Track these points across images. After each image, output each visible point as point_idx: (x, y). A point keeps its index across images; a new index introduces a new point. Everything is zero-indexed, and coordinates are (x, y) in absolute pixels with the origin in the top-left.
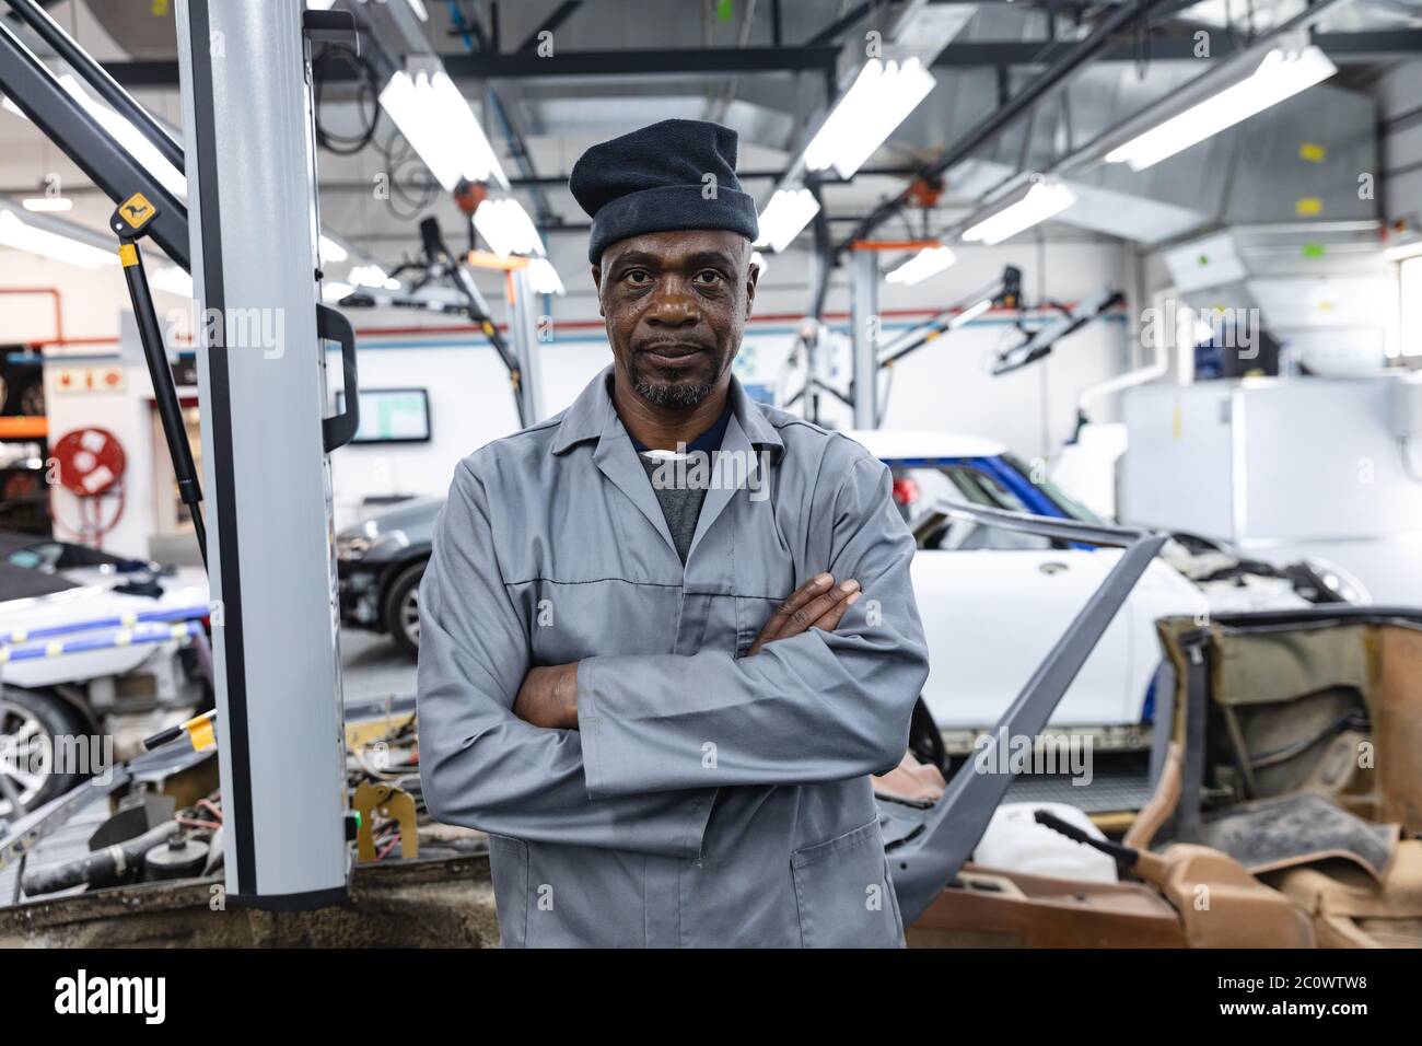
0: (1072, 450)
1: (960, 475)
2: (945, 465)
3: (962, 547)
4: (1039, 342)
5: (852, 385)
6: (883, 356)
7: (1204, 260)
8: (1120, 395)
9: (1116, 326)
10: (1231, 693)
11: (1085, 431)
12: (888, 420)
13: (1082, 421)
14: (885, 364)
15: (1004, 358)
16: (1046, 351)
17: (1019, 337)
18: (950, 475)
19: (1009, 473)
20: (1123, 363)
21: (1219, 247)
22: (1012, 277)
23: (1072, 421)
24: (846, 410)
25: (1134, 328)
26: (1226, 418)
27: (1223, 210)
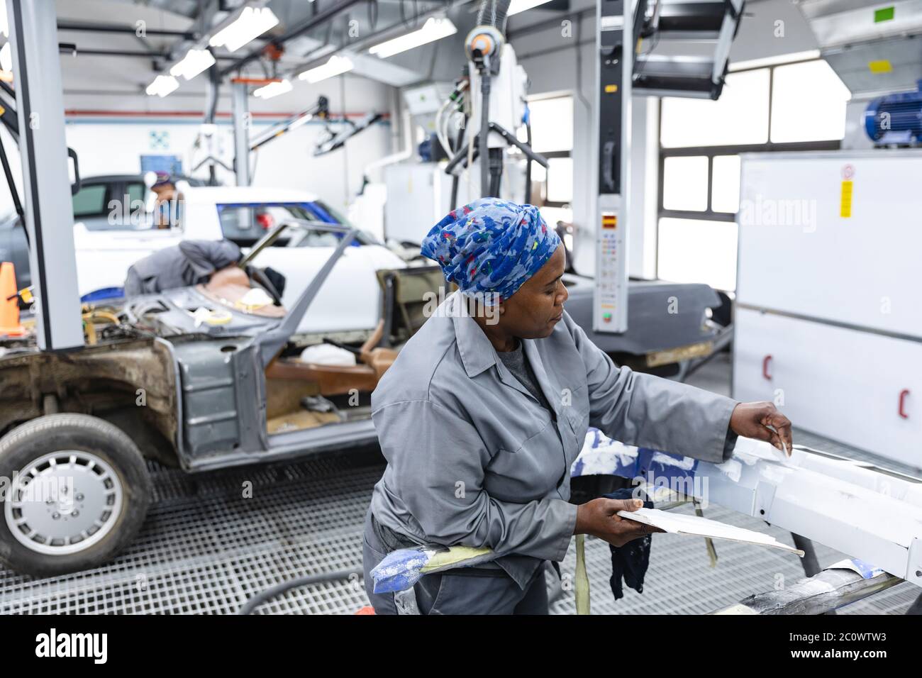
0: (360, 199)
1: (295, 211)
2: (288, 206)
3: (298, 246)
4: (338, 139)
5: (235, 160)
6: (252, 144)
7: (423, 98)
8: (385, 167)
9: (385, 127)
10: (403, 298)
11: (368, 188)
12: (255, 181)
13: (366, 182)
14: (253, 149)
15: (320, 147)
16: (341, 144)
17: (328, 136)
18: (291, 211)
19: (320, 210)
20: (388, 150)
21: (429, 91)
22: (323, 102)
23: (360, 182)
24: (231, 175)
25: (394, 128)
26: (431, 183)
27: (431, 73)
